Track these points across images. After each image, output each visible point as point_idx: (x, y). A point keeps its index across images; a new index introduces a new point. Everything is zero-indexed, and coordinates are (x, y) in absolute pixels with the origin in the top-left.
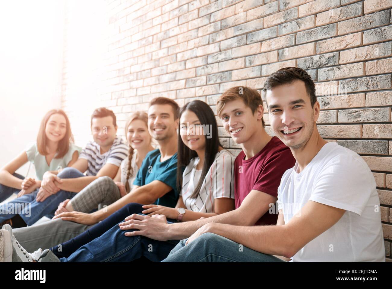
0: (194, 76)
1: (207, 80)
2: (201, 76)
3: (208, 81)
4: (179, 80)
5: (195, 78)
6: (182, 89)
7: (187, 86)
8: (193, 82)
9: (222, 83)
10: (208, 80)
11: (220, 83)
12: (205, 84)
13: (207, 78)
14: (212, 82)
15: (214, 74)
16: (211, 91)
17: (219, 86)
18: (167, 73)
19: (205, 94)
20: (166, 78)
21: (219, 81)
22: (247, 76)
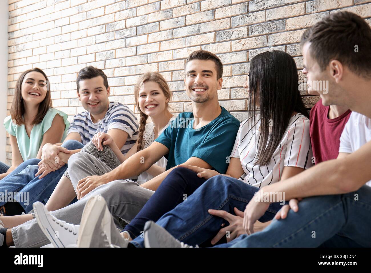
0: (228, 27)
1: (248, 31)
2: (238, 26)
3: (249, 33)
4: (204, 33)
5: (231, 30)
6: (209, 44)
7: (217, 40)
8: (227, 34)
9: (270, 34)
10: (250, 31)
11: (268, 35)
12: (245, 36)
13: (248, 28)
14: (257, 33)
15: (259, 24)
16: (255, 44)
17: (267, 37)
18: (186, 26)
19: (245, 47)
20: (184, 32)
21: (266, 31)
22: (309, 24)
